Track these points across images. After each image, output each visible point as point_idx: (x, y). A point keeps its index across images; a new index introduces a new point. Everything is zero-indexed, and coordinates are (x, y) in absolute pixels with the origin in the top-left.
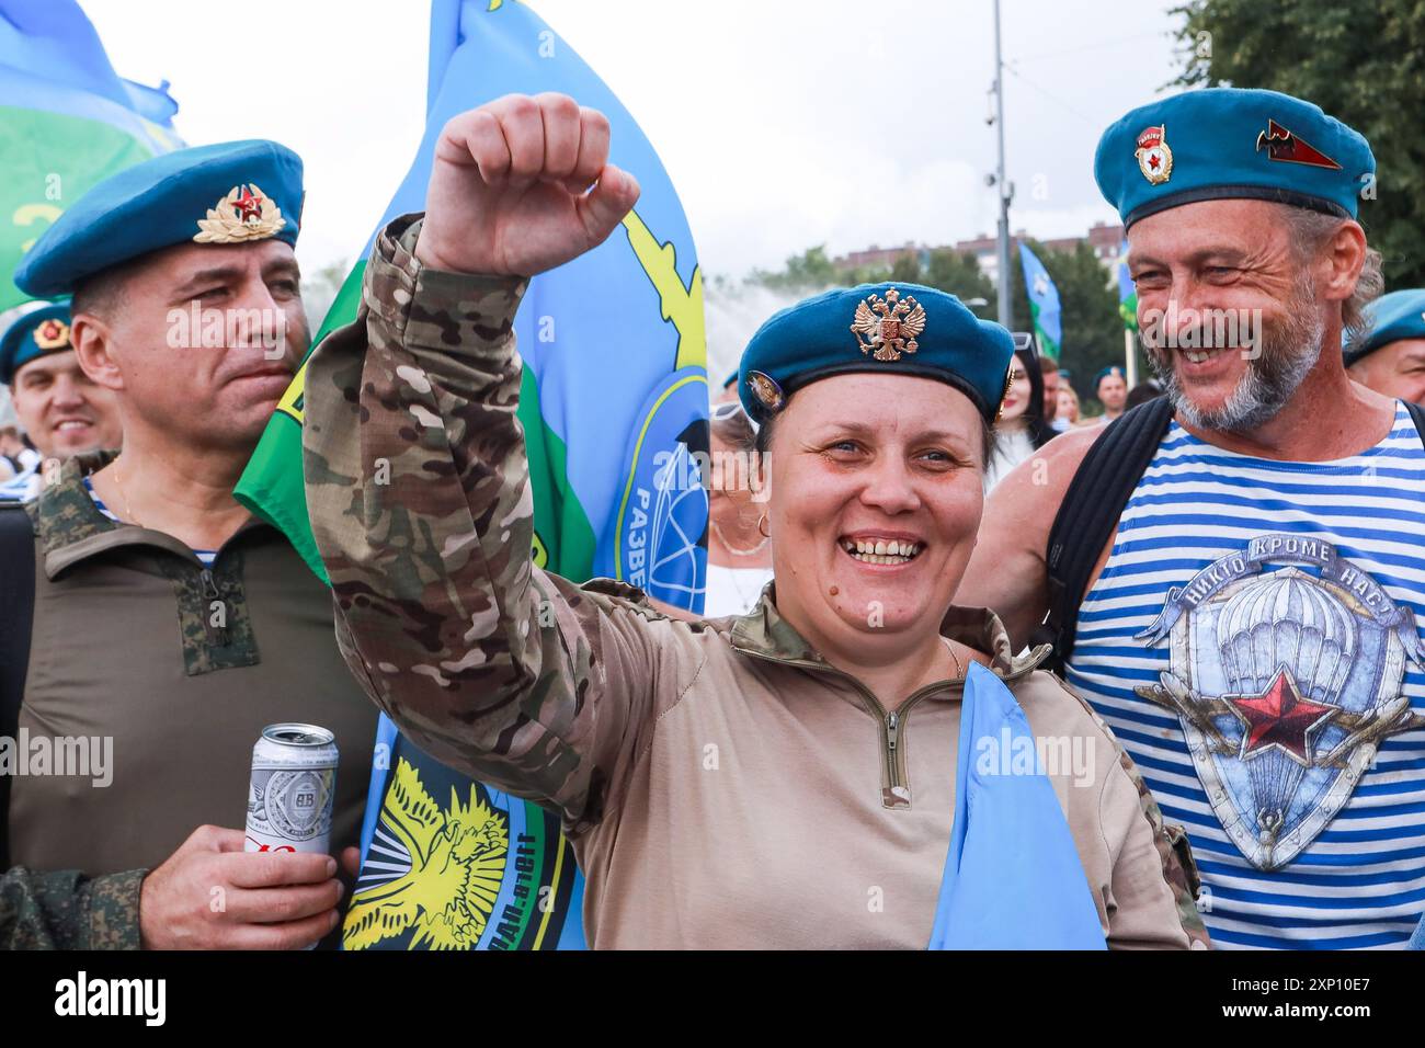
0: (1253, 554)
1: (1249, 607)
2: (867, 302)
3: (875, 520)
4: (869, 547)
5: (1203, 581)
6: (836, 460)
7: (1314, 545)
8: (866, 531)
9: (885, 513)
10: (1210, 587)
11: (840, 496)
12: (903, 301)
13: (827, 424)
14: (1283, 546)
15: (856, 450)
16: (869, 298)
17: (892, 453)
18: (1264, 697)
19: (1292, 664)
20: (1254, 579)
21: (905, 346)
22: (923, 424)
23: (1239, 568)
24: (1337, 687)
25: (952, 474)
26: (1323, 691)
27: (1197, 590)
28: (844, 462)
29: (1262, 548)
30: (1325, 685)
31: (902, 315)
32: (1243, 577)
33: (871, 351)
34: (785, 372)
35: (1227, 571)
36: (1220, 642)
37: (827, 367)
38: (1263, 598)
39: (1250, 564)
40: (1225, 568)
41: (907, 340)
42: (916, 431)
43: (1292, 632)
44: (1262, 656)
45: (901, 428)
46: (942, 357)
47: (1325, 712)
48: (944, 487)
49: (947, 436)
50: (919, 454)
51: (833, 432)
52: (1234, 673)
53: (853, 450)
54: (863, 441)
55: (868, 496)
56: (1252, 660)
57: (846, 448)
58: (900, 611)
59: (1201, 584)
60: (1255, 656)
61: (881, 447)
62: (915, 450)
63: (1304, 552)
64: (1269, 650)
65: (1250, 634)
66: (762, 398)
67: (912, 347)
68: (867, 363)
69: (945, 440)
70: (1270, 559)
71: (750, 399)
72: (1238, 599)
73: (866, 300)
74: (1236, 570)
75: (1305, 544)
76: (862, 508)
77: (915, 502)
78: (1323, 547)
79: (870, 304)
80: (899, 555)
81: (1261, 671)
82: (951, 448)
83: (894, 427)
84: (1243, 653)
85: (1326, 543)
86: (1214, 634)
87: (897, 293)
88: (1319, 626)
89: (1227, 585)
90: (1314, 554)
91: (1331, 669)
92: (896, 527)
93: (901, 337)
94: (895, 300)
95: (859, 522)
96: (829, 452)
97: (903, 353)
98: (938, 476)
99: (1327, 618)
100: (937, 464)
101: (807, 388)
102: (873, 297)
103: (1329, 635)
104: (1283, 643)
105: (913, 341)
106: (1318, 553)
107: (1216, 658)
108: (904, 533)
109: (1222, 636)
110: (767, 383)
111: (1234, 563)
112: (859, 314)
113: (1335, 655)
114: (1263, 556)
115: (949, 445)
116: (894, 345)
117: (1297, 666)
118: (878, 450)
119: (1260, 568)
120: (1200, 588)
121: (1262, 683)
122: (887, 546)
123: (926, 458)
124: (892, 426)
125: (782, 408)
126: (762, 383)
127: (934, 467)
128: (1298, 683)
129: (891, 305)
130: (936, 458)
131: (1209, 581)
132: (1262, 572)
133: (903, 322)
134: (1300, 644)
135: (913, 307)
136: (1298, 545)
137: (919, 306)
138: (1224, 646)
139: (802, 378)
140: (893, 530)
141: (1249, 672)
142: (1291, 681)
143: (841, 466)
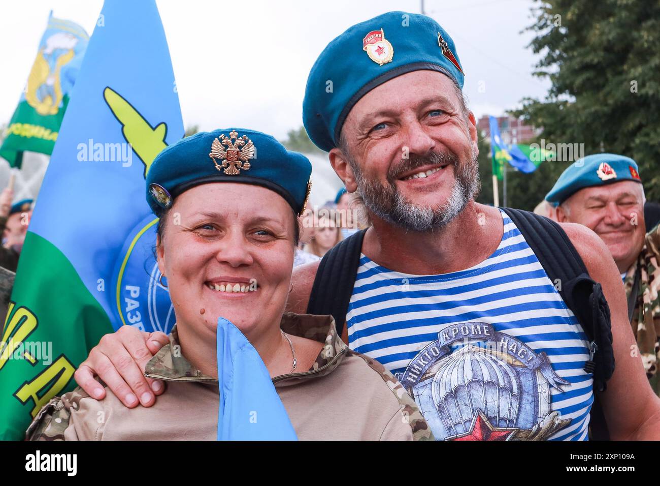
0: (443, 341)
1: (449, 377)
2: (219, 139)
3: (225, 271)
4: (222, 288)
5: (415, 366)
6: (201, 235)
7: (478, 327)
8: (221, 278)
9: (231, 267)
10: (421, 369)
11: (204, 256)
12: (240, 138)
13: (196, 213)
14: (460, 332)
15: (214, 229)
16: (220, 137)
17: (236, 230)
18: (471, 433)
19: (483, 407)
20: (447, 358)
21: (242, 166)
22: (254, 213)
23: (436, 353)
24: (513, 416)
25: (272, 243)
26: (506, 421)
27: (413, 373)
28: (207, 236)
29: (447, 336)
30: (506, 417)
31: (240, 147)
32: (440, 359)
33: (222, 169)
34: (172, 184)
35: (429, 357)
36: (436, 404)
37: (196, 179)
38: (456, 369)
39: (443, 348)
40: (427, 355)
41: (244, 162)
42: (249, 217)
43: (478, 387)
44: (464, 407)
45: (240, 216)
46: (265, 173)
47: (509, 434)
48: (268, 250)
49: (269, 220)
50: (252, 232)
51: (200, 218)
52: (450, 422)
53: (212, 229)
54: (218, 223)
55: (221, 256)
56: (458, 412)
57: (208, 228)
58: (243, 321)
59: (414, 369)
60: (459, 408)
61: (229, 227)
62: (250, 229)
63: (473, 333)
64: (467, 402)
65: (454, 394)
66: (159, 201)
67: (247, 166)
68: (221, 177)
69: (268, 223)
70: (453, 342)
71: (152, 201)
72: (441, 373)
73: (218, 138)
74: (435, 355)
75: (473, 327)
76: (219, 264)
77: (249, 259)
78: (485, 327)
79: (221, 140)
80: (241, 292)
81: (465, 417)
82: (272, 227)
83: (236, 215)
84: (452, 408)
85: (486, 324)
86: (431, 399)
87: (237, 133)
88: (494, 380)
89: (431, 366)
90: (480, 333)
91: (508, 406)
92: (239, 275)
93: (240, 160)
94: (235, 137)
95: (216, 272)
96: (198, 231)
97: (242, 170)
98: (264, 245)
99: (498, 373)
100: (263, 238)
101: (185, 193)
102: (222, 136)
103: (501, 384)
104: (474, 396)
105: (247, 163)
106: (483, 332)
107: (436, 415)
108: (242, 278)
109: (437, 400)
110: (161, 191)
111: (432, 350)
112: (214, 147)
113: (508, 396)
114: (449, 342)
115: (269, 226)
116: (236, 165)
117: (487, 408)
118: (227, 229)
119: (449, 350)
120: (415, 371)
121: (467, 424)
122: (233, 287)
123: (257, 233)
124: (235, 214)
125: (170, 207)
126: (158, 190)
127: (261, 239)
128: (489, 419)
129: (233, 141)
130: (262, 234)
131: (419, 365)
132: (451, 352)
133: (241, 151)
134: (485, 394)
135: (246, 142)
136: (469, 329)
137: (250, 141)
138: (439, 406)
139: (181, 187)
140: (236, 277)
141: (459, 420)
142: (485, 419)
143: (205, 239)
